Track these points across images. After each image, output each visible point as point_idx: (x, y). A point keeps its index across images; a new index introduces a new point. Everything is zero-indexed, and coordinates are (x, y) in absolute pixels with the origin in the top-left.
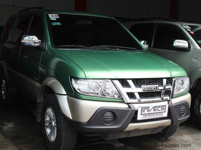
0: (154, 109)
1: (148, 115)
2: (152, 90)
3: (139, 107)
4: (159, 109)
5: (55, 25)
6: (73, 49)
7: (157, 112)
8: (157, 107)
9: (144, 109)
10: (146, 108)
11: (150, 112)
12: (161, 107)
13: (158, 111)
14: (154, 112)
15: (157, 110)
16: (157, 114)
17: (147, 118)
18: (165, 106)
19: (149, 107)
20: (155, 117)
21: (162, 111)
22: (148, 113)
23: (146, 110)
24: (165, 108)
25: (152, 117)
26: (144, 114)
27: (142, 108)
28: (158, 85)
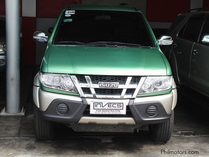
0: (108, 106)
1: (101, 110)
2: (109, 87)
3: (91, 102)
4: (114, 106)
5: (66, 21)
6: (69, 45)
7: (112, 108)
8: (112, 104)
9: (96, 104)
10: (99, 103)
11: (104, 108)
12: (117, 104)
13: (114, 108)
14: (109, 108)
15: (112, 106)
16: (113, 110)
17: (101, 113)
18: (122, 104)
19: (102, 103)
20: (111, 113)
21: (119, 108)
22: (102, 108)
23: (99, 106)
24: (122, 105)
25: (107, 113)
26: (97, 108)
27: (94, 103)
28: (118, 83)
